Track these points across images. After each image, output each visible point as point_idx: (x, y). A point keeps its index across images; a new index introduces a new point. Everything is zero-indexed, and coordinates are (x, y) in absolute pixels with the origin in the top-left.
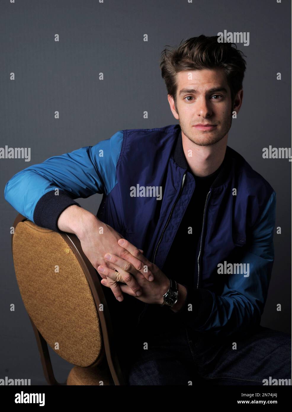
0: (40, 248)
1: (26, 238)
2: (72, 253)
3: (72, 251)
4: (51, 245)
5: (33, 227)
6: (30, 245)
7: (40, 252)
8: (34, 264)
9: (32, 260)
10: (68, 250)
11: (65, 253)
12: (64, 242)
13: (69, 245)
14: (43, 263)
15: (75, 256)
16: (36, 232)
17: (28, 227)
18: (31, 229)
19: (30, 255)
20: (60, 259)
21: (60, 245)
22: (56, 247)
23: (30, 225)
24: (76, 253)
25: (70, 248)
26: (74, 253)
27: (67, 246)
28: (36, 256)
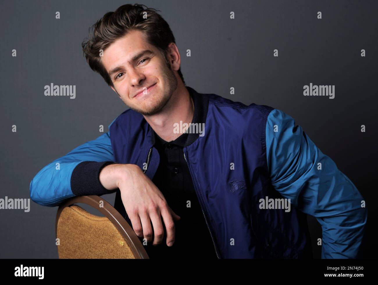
0: (89, 237)
1: (73, 224)
2: (127, 246)
3: (127, 243)
4: (102, 235)
5: (81, 213)
6: (78, 232)
7: (89, 241)
8: (82, 253)
9: (79, 248)
10: (122, 243)
11: (118, 245)
12: (118, 234)
13: (123, 237)
14: (92, 252)
15: (130, 249)
16: (85, 219)
17: (76, 213)
18: (79, 215)
19: (78, 243)
20: (112, 250)
21: (113, 236)
22: (108, 237)
23: (78, 211)
24: (131, 246)
25: (125, 240)
26: (128, 245)
27: (122, 238)
28: (85, 245)
